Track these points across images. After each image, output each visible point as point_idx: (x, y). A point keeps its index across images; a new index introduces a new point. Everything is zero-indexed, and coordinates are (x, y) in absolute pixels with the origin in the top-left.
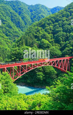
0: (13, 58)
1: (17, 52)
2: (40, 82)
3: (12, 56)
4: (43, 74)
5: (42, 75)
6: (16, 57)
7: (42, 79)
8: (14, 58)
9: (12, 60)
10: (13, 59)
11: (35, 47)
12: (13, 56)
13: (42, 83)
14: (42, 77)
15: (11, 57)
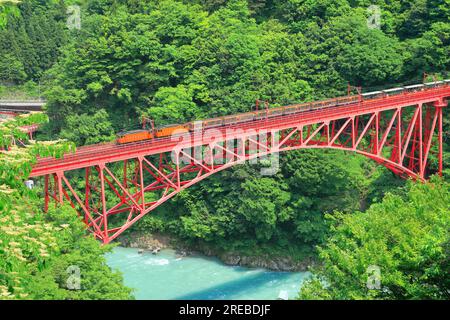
0: (98, 79)
1: (120, 44)
2: (260, 236)
3: (88, 69)
4: (276, 191)
5: (272, 198)
6: (112, 74)
7: (271, 221)
8: (103, 83)
9: (90, 92)
10: (96, 86)
11: (233, 12)
12: (98, 69)
13: (273, 241)
14: (271, 206)
15: (82, 74)
